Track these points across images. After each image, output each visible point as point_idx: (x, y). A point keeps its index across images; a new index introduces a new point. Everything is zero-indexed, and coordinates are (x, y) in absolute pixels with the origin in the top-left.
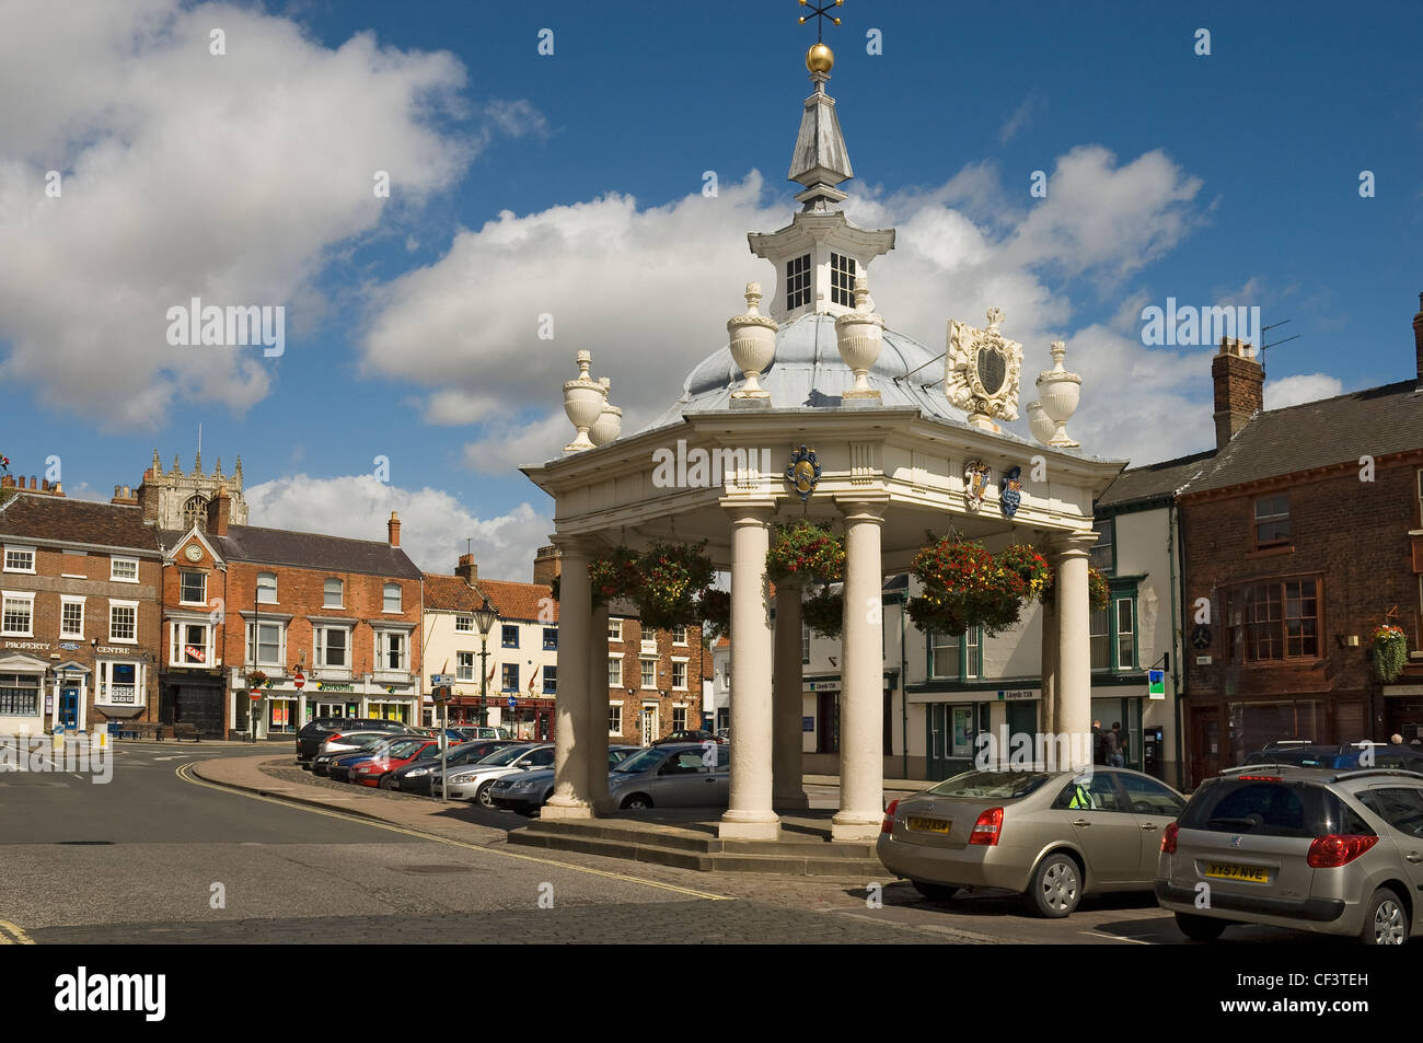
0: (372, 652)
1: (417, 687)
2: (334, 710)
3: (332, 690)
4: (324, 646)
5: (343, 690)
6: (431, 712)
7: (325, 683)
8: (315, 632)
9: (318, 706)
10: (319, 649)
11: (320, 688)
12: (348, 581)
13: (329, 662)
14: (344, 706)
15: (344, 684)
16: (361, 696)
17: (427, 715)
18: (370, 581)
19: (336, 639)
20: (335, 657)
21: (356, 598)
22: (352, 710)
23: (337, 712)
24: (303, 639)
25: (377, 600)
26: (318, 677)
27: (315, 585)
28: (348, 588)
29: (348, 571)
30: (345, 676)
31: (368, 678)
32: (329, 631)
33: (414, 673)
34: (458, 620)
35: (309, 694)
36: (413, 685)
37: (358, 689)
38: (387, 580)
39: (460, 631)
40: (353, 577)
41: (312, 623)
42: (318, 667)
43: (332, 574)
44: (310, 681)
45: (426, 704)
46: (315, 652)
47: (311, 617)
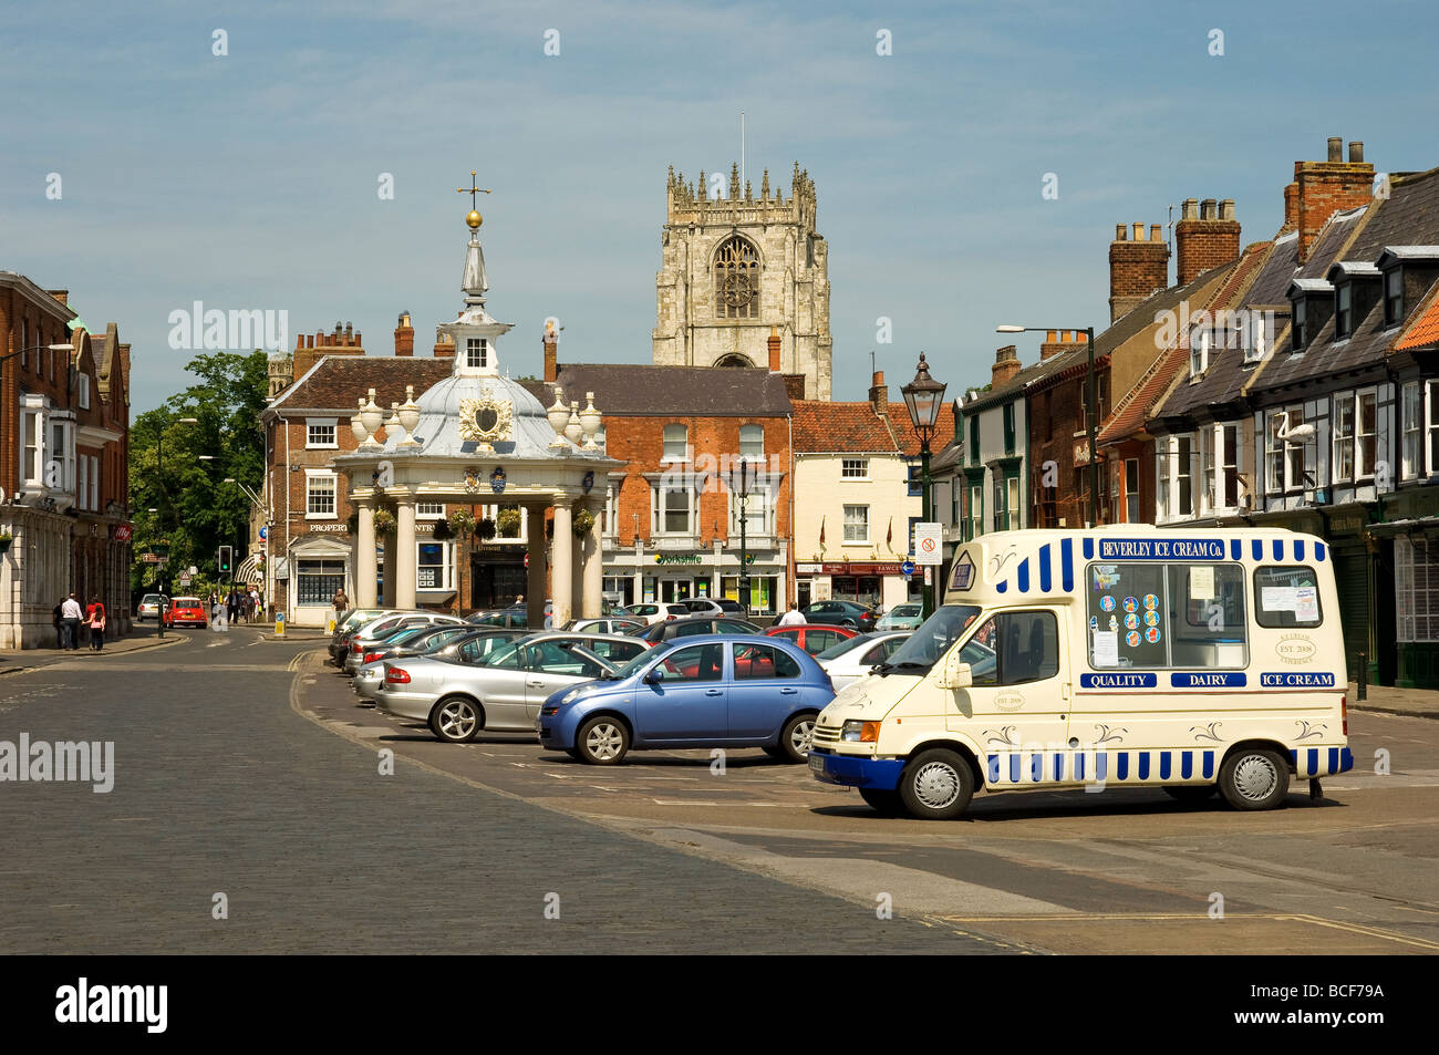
0: (726, 513)
1: (783, 555)
2: (680, 587)
3: (674, 563)
4: (663, 509)
5: (689, 563)
6: (808, 585)
7: (664, 555)
8: (653, 492)
9: (660, 586)
10: (657, 513)
11: (659, 561)
12: (695, 428)
13: (668, 529)
14: (692, 586)
15: (689, 555)
16: (711, 568)
17: (804, 589)
18: (722, 424)
19: (678, 498)
20: (676, 519)
21: (704, 447)
22: (703, 587)
23: (684, 590)
24: (638, 501)
25: (732, 449)
26: (657, 547)
27: (652, 434)
28: (694, 436)
29: (693, 416)
30: (689, 545)
31: (718, 546)
32: (669, 492)
33: (781, 536)
34: (845, 464)
35: (646, 569)
36: (777, 552)
37: (706, 560)
38: (744, 421)
39: (849, 478)
40: (700, 421)
41: (649, 482)
42: (656, 535)
43: (672, 420)
44: (645, 553)
45: (800, 576)
46: (653, 515)
47: (647, 474)
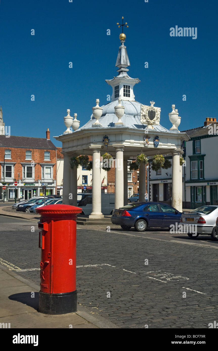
0: (41, 173)
1: (55, 184)
2: (29, 192)
3: (28, 185)
4: (26, 172)
5: (32, 185)
6: (59, 191)
7: (26, 183)
8: (23, 168)
9: (24, 191)
10: (24, 173)
11: (25, 185)
12: (33, 151)
13: (27, 177)
14: (32, 191)
15: (32, 183)
16: (38, 187)
17: (58, 192)
18: (40, 151)
19: (30, 169)
20: (29, 175)
21: (36, 156)
22: (35, 191)
23: (30, 192)
24: (19, 170)
25: (42, 157)
26: (24, 181)
27: (23, 153)
28: (33, 153)
29: (33, 148)
30: (33, 181)
31: (39, 181)
32: (27, 167)
33: (54, 179)
35: (21, 187)
36: (53, 183)
37: (36, 185)
38: (45, 150)
40: (35, 150)
41: (22, 165)
42: (24, 178)
43: (28, 149)
44: (21, 183)
45: (58, 189)
46: (23, 174)
47: (22, 163)
